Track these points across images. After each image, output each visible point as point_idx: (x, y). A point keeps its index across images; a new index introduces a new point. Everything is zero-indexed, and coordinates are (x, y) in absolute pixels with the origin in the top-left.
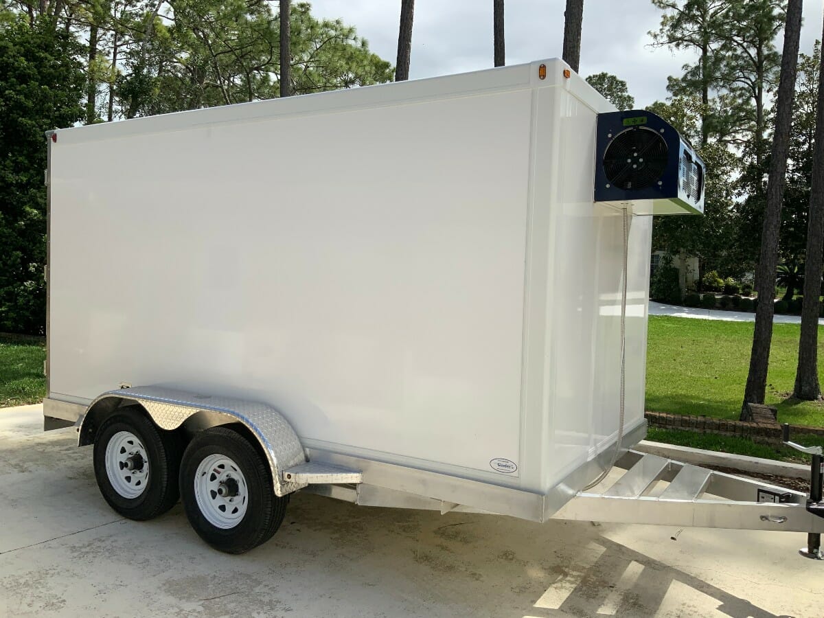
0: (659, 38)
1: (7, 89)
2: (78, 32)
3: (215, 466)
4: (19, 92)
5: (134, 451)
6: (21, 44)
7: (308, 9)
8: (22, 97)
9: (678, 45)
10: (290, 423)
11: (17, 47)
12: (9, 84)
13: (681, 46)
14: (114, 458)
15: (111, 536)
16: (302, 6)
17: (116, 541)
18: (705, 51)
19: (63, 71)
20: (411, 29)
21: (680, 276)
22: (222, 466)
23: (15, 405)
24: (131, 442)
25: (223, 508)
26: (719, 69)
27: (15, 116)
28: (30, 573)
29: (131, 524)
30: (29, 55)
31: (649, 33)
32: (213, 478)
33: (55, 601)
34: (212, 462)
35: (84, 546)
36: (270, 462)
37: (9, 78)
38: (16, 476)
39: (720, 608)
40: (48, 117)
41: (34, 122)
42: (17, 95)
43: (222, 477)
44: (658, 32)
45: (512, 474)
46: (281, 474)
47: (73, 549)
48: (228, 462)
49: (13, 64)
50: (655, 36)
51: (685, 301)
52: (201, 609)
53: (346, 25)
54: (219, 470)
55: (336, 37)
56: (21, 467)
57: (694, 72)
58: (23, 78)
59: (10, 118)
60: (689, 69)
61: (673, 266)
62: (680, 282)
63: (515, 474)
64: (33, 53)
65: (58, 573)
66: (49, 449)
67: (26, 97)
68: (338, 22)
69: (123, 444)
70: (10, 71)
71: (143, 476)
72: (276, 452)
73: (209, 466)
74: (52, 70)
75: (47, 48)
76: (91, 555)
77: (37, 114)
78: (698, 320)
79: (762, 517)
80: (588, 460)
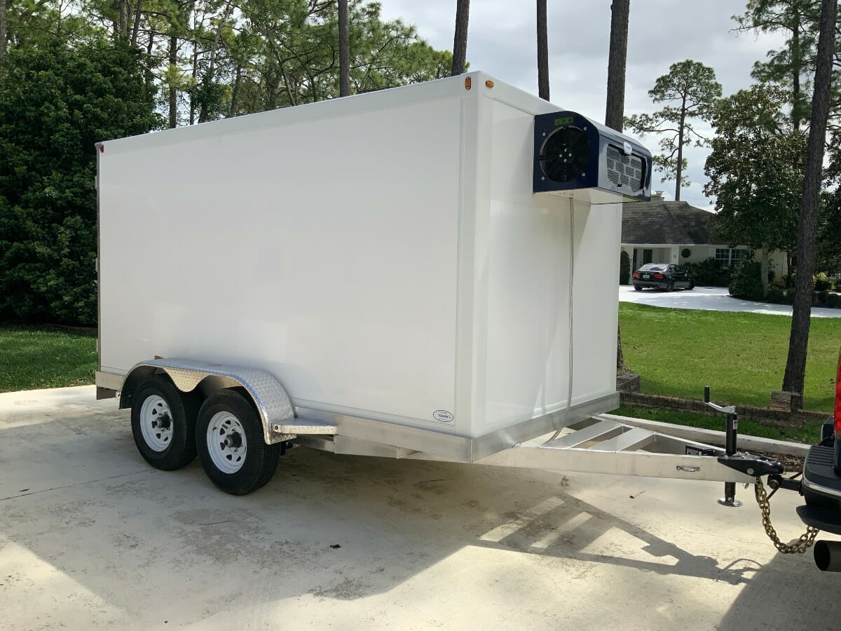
0: (744, 22)
1: (86, 103)
2: (161, 41)
3: (223, 422)
4: (96, 106)
5: (163, 412)
6: (98, 61)
7: (378, 9)
8: (98, 110)
9: (765, 28)
10: (282, 385)
11: (95, 63)
12: (87, 98)
13: (769, 29)
14: (147, 418)
15: (141, 480)
16: (372, 6)
17: (143, 484)
18: (796, 33)
19: (135, 83)
20: (466, 27)
21: (763, 270)
22: (228, 422)
23: (83, 384)
24: (160, 405)
25: (229, 457)
26: (809, 52)
27: (93, 127)
28: (72, 503)
29: (159, 472)
30: (106, 71)
31: (733, 17)
32: (222, 432)
33: (87, 521)
34: (222, 417)
35: (118, 487)
36: (263, 421)
37: (87, 93)
38: (73, 436)
39: (645, 549)
40: (122, 127)
41: (109, 133)
42: (94, 108)
43: (229, 432)
44: (743, 16)
45: (449, 423)
46: (270, 426)
47: (109, 488)
48: (233, 418)
49: (91, 79)
50: (741, 20)
51: (767, 298)
52: (200, 530)
53: (407, 24)
54: (227, 425)
55: (398, 37)
56: (79, 430)
57: (781, 56)
58: (100, 93)
59: (88, 130)
60: (776, 55)
61: (755, 260)
62: (762, 277)
63: (452, 423)
64: (109, 67)
65: (94, 504)
66: (105, 418)
67: (102, 109)
68: (398, 22)
69: (154, 406)
70: (88, 86)
71: (169, 433)
72: (268, 413)
73: (218, 422)
74: (125, 84)
75: (121, 63)
76: (121, 493)
77: (112, 125)
78: (778, 316)
79: (677, 467)
80: (533, 418)
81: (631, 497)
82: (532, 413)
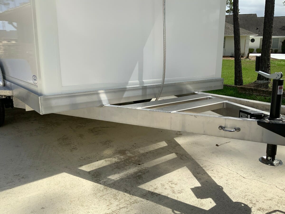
63: (37, 85)
79: (220, 127)
80: (128, 87)
81: (217, 145)
82: (127, 83)
